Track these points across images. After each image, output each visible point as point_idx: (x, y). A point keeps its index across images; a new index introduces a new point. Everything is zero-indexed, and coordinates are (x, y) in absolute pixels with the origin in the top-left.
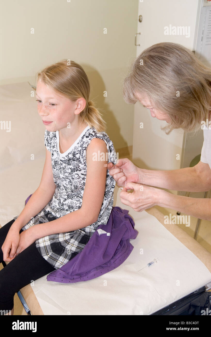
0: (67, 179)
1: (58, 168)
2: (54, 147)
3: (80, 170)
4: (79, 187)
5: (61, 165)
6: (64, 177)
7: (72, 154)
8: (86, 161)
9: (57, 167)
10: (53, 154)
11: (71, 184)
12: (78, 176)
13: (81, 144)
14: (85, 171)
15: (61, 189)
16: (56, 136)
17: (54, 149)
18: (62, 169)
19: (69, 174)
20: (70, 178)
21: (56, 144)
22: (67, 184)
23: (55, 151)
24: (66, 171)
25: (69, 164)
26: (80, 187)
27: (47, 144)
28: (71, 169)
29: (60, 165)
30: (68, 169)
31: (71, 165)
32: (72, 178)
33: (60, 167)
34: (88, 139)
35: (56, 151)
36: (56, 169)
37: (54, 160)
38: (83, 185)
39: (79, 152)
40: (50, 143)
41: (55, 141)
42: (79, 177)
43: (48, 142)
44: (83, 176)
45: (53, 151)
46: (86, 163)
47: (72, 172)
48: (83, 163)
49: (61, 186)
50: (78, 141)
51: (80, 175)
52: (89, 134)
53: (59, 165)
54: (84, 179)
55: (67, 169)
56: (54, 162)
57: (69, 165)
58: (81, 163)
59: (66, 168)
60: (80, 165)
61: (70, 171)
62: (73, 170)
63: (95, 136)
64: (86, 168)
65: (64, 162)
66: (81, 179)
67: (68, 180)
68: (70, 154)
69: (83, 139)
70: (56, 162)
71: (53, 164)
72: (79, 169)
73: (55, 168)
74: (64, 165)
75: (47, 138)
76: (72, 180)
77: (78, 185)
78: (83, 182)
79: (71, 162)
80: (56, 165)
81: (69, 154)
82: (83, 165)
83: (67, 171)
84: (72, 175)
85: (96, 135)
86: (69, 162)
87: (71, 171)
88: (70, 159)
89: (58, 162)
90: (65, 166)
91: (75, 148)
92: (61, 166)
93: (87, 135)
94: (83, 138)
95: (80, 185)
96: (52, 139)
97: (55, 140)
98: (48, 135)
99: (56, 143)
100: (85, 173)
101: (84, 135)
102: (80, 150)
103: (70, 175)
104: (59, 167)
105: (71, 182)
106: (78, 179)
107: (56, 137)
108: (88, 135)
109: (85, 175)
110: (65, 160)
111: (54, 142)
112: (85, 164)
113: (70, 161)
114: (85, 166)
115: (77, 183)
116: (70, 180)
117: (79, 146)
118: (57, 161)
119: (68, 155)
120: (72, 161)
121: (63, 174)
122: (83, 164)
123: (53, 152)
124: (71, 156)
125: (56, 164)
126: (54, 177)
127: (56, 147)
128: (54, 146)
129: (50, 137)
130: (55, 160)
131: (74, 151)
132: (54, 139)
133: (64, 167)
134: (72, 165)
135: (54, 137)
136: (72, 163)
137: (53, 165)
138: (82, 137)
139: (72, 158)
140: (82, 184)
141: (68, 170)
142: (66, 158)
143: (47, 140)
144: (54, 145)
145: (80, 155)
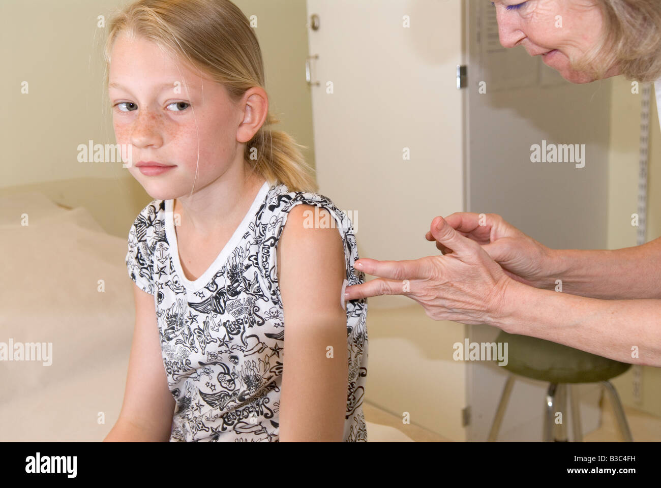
0: (212, 367)
1: (181, 337)
2: (163, 272)
3: (261, 321)
4: (264, 381)
5: (193, 321)
6: (204, 359)
7: (225, 275)
8: (277, 284)
9: (176, 333)
10: (160, 296)
11: (228, 377)
12: (259, 343)
13: (258, 234)
14: (277, 321)
15: (193, 408)
16: (165, 236)
17: (164, 279)
18: (196, 336)
19: (220, 346)
20: (225, 358)
21: (167, 263)
22: (215, 381)
23: (166, 284)
24: (209, 338)
25: (219, 311)
26: (269, 379)
27: (137, 272)
28: (225, 324)
29: (189, 324)
30: (216, 328)
31: (224, 311)
32: (232, 357)
33: (189, 328)
34: (277, 211)
35: (169, 284)
36: (174, 341)
37: (165, 315)
38: (277, 371)
39: (255, 261)
40: (148, 263)
41: (166, 253)
42: (260, 346)
43: (143, 264)
44: (271, 343)
45: (160, 286)
46: (278, 292)
47: (231, 336)
48: (268, 293)
49: (192, 399)
50: (244, 228)
51: (263, 339)
52: (280, 198)
53: (187, 322)
54: (276, 350)
55: (213, 328)
56: (168, 318)
57: (220, 313)
58: (263, 296)
59: (211, 324)
60: (260, 303)
61: (223, 331)
62: (233, 329)
63: (299, 199)
64: (280, 310)
65: (200, 308)
66: (268, 352)
67: (218, 369)
68: (218, 275)
69: (259, 219)
70: (173, 320)
71: (165, 326)
72: (257, 319)
73: (171, 339)
74: (202, 317)
75: (139, 252)
76: (231, 365)
77: (261, 373)
78: (278, 362)
79: (225, 302)
80: (173, 328)
81: (216, 276)
82: (271, 303)
83: (214, 335)
84: (230, 345)
85: (302, 197)
86: (219, 302)
87: (226, 333)
88: (221, 294)
89: (179, 316)
90: (204, 322)
91: (237, 253)
92: (194, 326)
93: (272, 204)
94: (259, 215)
95: (268, 374)
96: (154, 248)
97: (163, 249)
98: (139, 241)
99: (166, 259)
100: (277, 331)
101: (263, 207)
102: (257, 253)
103: (224, 348)
104: (187, 332)
105: (228, 374)
106: (258, 351)
107: (165, 240)
108: (274, 201)
109: (280, 337)
110: (204, 299)
111: (162, 255)
112: (274, 297)
113: (221, 301)
114: (275, 303)
115: (257, 366)
116: (223, 365)
117: (252, 241)
118: (175, 316)
119: (214, 282)
120: (230, 297)
121: (200, 350)
122: (269, 296)
123: (162, 288)
124: (224, 282)
125: (175, 326)
126: (170, 373)
127: (168, 270)
128: (162, 269)
129: (146, 247)
130: (170, 313)
131: (235, 263)
132: (162, 245)
133: (202, 327)
134: (229, 312)
135: (160, 241)
136: (228, 302)
137: (166, 330)
138: (258, 213)
139: (229, 286)
140: (274, 370)
141: (217, 330)
142: (208, 294)
143: (137, 257)
144: (161, 266)
145: (257, 269)
